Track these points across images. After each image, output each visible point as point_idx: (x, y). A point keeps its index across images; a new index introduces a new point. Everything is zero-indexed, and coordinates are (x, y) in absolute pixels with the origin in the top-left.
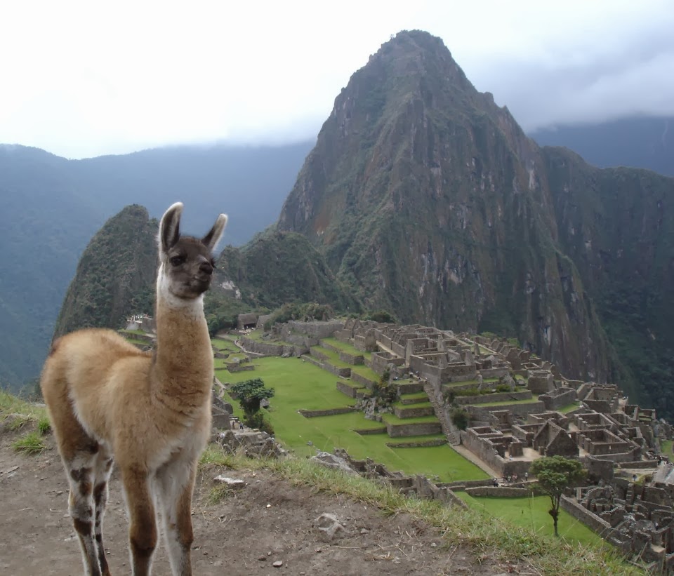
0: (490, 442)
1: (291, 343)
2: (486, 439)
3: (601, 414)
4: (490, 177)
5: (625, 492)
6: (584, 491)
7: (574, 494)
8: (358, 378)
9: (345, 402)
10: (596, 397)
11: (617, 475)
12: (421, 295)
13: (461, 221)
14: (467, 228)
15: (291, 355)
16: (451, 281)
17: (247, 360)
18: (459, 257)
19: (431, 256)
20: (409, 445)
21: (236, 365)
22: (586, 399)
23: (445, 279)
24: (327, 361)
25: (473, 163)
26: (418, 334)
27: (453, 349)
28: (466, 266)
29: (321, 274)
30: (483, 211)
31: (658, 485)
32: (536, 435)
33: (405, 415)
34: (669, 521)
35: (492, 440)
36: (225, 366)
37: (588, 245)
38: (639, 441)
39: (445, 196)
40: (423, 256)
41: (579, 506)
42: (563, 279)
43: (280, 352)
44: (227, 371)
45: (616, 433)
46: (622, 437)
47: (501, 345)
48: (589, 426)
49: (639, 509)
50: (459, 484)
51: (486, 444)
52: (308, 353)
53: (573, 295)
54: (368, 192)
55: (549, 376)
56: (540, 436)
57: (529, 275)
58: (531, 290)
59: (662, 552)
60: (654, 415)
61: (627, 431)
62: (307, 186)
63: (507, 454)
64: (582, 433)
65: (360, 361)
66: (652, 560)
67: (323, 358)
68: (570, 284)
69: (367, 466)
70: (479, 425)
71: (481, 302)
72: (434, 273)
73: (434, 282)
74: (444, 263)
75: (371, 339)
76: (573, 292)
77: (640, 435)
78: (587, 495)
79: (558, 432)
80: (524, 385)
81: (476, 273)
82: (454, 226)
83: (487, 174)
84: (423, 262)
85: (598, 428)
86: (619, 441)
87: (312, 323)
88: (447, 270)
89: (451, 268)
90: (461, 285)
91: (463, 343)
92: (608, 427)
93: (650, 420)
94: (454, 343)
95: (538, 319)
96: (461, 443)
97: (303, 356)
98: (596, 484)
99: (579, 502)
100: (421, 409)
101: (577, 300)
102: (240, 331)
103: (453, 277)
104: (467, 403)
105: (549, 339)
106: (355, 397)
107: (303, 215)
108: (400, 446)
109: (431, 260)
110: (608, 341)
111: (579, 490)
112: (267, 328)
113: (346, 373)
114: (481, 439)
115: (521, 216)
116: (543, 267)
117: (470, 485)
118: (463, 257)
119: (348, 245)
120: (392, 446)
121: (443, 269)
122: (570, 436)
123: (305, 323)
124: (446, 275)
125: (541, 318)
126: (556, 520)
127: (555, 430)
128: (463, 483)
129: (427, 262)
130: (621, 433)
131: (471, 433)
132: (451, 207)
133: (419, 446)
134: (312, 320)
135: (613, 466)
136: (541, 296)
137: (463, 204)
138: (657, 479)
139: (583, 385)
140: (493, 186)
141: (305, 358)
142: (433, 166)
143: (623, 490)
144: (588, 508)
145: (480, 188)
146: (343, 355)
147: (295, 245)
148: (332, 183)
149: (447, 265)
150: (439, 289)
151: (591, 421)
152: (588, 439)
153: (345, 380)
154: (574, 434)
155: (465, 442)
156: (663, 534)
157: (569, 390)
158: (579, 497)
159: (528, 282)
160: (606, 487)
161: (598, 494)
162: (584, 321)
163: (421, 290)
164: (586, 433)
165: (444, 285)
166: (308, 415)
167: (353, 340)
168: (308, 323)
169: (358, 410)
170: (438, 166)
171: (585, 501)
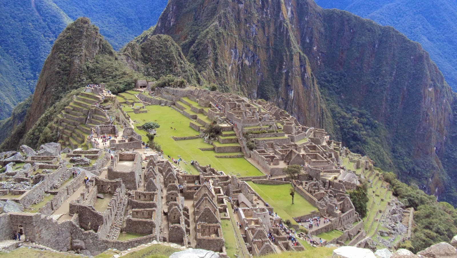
0: (264, 158)
1: (165, 98)
2: (263, 156)
3: (316, 145)
4: (269, 11)
5: (325, 184)
6: (306, 183)
7: (302, 184)
8: (200, 122)
9: (194, 134)
10: (314, 136)
11: (322, 176)
12: (230, 71)
13: (253, 33)
14: (255, 36)
15: (165, 105)
16: (245, 64)
17: (143, 107)
18: (250, 52)
19: (236, 51)
20: (225, 157)
21: (138, 110)
22: (310, 137)
23: (242, 63)
24: (185, 110)
25: (261, 3)
26: (231, 99)
27: (248, 109)
28: (253, 56)
29: (179, 58)
30: (264, 28)
31: (340, 181)
32: (286, 155)
33: (224, 142)
34: (344, 198)
35: (265, 157)
36: (133, 110)
37: (315, 48)
38: (333, 160)
39: (245, 20)
40: (232, 50)
41: (304, 190)
42: (301, 66)
43: (160, 103)
44: (134, 113)
45: (323, 155)
46: (326, 158)
47: (271, 108)
48: (311, 151)
49: (331, 192)
50: (249, 178)
51: (262, 159)
52: (174, 104)
53: (306, 74)
54: (204, 15)
55: (293, 124)
56: (288, 155)
57: (285, 63)
58: (285, 71)
59: (340, 213)
60: (341, 145)
61: (328, 155)
62: (172, 8)
63: (272, 164)
64: (307, 155)
65: (201, 112)
66: (335, 217)
67: (182, 108)
68: (305, 69)
69: (207, 169)
70: (259, 149)
71: (260, 76)
72: (237, 59)
73: (237, 64)
74: (243, 54)
75: (208, 101)
76: (306, 73)
77: (333, 157)
78: (308, 185)
79: (296, 155)
80: (281, 129)
81: (258, 60)
82: (248, 36)
83: (267, 9)
84: (231, 54)
85: (314, 152)
86: (324, 159)
87: (176, 89)
88: (244, 58)
89: (246, 56)
90: (250, 67)
91: (253, 106)
92: (319, 152)
93: (338, 148)
94: (249, 106)
95: (288, 86)
96: (250, 157)
97: (172, 106)
98: (312, 179)
99: (304, 188)
100: (232, 139)
101: (308, 77)
102: (137, 89)
103: (247, 62)
104: (254, 137)
105: (292, 96)
106: (199, 130)
107: (170, 23)
108: (221, 157)
109: (236, 53)
110: (321, 98)
111: (304, 182)
112: (153, 89)
113: (195, 118)
114: (260, 156)
115: (283, 32)
116: (292, 59)
117: (254, 178)
118: (252, 52)
119: (193, 42)
120: (217, 157)
121: (242, 58)
122: (301, 156)
123: (173, 89)
124: (243, 61)
125: (289, 85)
126: (293, 197)
127: (295, 153)
128: (251, 177)
129: (234, 53)
130: (325, 156)
131: (255, 153)
132: (248, 25)
133: (230, 157)
134: (176, 87)
135: (320, 172)
136: (290, 74)
137: (254, 24)
138: (340, 178)
139: (309, 130)
140: (270, 15)
141: (173, 107)
142: (240, 3)
143: (324, 183)
144: (308, 191)
145: (263, 16)
146: (192, 108)
147: (166, 42)
148: (186, 8)
149: (244, 55)
150: (239, 68)
151: (312, 148)
152: (310, 158)
153: (194, 122)
154: (303, 155)
155: (252, 157)
156: (341, 204)
157: (302, 132)
158: (304, 186)
159: (284, 67)
160: (317, 182)
161: (313, 185)
162: (311, 88)
163: (230, 68)
164: (309, 155)
165: (242, 66)
166: (176, 139)
167: (198, 100)
168: (174, 89)
169: (200, 138)
170: (242, 3)
171: (307, 188)
